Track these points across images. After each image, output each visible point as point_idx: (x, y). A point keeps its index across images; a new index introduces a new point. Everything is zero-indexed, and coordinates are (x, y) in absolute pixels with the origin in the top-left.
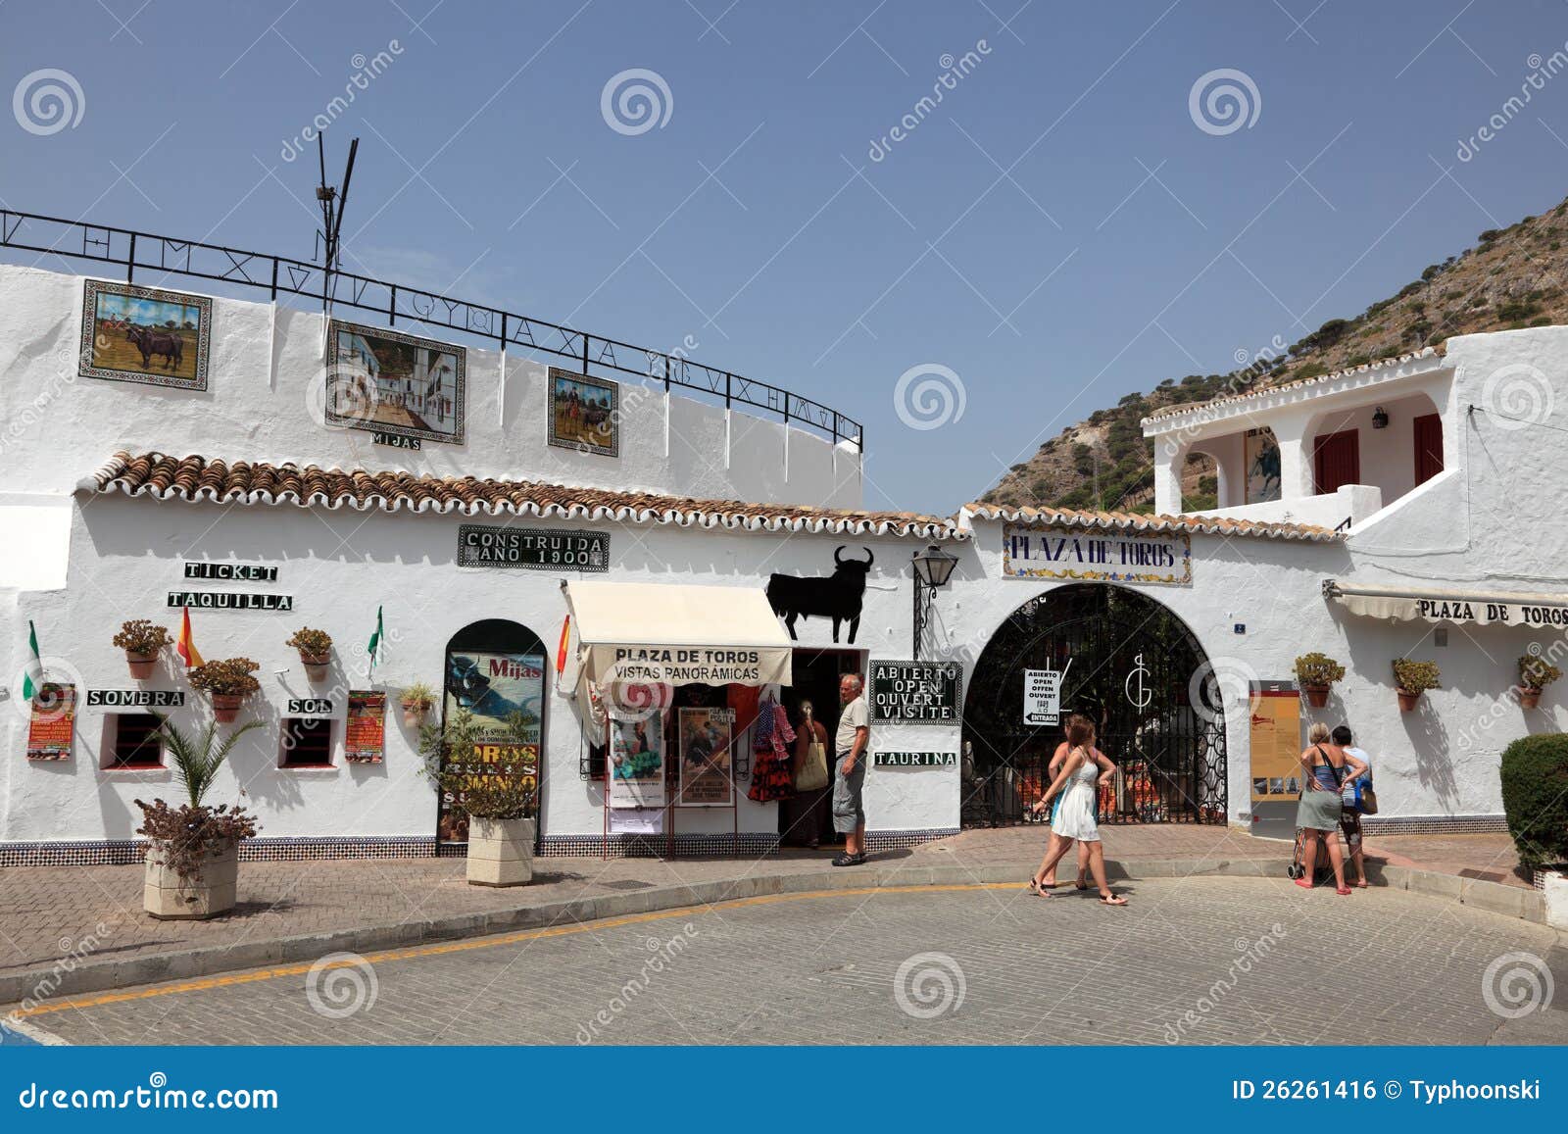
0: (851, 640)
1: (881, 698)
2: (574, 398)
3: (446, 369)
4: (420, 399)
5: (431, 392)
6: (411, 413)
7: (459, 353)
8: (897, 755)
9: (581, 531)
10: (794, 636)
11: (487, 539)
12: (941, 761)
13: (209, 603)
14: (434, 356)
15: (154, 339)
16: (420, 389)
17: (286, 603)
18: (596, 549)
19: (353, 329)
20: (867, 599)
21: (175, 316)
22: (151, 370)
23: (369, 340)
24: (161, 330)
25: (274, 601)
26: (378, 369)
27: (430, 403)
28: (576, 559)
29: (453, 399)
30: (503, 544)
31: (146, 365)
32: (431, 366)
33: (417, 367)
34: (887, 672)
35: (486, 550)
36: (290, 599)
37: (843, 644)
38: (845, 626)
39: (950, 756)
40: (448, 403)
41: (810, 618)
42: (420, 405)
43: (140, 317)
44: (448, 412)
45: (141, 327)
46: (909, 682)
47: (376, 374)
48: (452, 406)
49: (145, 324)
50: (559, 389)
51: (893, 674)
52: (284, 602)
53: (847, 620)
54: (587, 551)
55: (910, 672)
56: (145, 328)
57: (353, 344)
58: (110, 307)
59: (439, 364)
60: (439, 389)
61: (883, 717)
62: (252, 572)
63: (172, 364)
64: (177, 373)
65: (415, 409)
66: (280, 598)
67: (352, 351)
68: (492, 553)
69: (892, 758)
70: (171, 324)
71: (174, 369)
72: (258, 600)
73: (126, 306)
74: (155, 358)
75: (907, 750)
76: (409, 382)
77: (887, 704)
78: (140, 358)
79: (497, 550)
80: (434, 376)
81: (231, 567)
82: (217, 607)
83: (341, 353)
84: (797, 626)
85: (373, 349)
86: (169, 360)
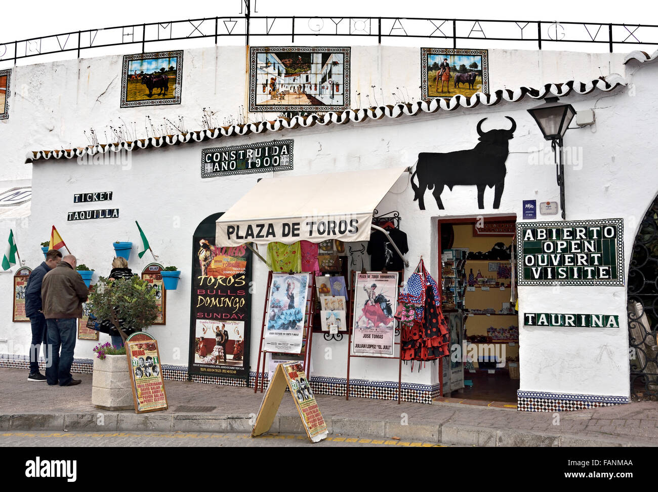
0: (496, 205)
1: (530, 260)
2: (445, 66)
3: (335, 63)
4: (316, 85)
5: (324, 80)
6: (309, 96)
7: (346, 52)
8: (548, 316)
9: (275, 141)
10: (441, 207)
11: (217, 158)
12: (600, 323)
13: (83, 217)
14: (326, 56)
15: (154, 80)
16: (315, 79)
17: (116, 214)
18: (284, 153)
19: (267, 50)
20: (510, 164)
21: (165, 65)
22: (153, 98)
23: (278, 54)
24: (158, 74)
25: (111, 212)
26: (284, 72)
27: (323, 87)
28: (271, 162)
29: (341, 82)
30: (227, 158)
31: (150, 95)
32: (323, 64)
33: (313, 66)
34: (534, 233)
35: (217, 164)
36: (118, 210)
37: (489, 210)
38: (490, 193)
39: (612, 318)
40: (338, 85)
41: (455, 188)
42: (316, 89)
43: (148, 70)
44: (338, 91)
45: (148, 75)
46: (559, 243)
47: (283, 75)
48: (341, 87)
49: (150, 73)
50: (431, 62)
51: (542, 235)
52: (115, 213)
53: (491, 187)
54: (279, 155)
55: (559, 233)
56: (150, 75)
57: (267, 59)
58: (135, 67)
59: (330, 61)
60: (330, 77)
61: (533, 278)
62: (101, 196)
63: (163, 92)
64: (166, 97)
65: (312, 92)
66: (113, 210)
67: (267, 63)
68: (220, 166)
69: (543, 319)
70: (163, 69)
71: (164, 94)
72: (104, 212)
73: (142, 65)
74: (155, 91)
75: (560, 311)
76: (307, 77)
77: (536, 265)
78: (148, 92)
79: (223, 164)
80: (326, 69)
81: (92, 194)
82: (87, 219)
83: (259, 66)
84: (443, 196)
85: (281, 60)
86: (162, 90)
